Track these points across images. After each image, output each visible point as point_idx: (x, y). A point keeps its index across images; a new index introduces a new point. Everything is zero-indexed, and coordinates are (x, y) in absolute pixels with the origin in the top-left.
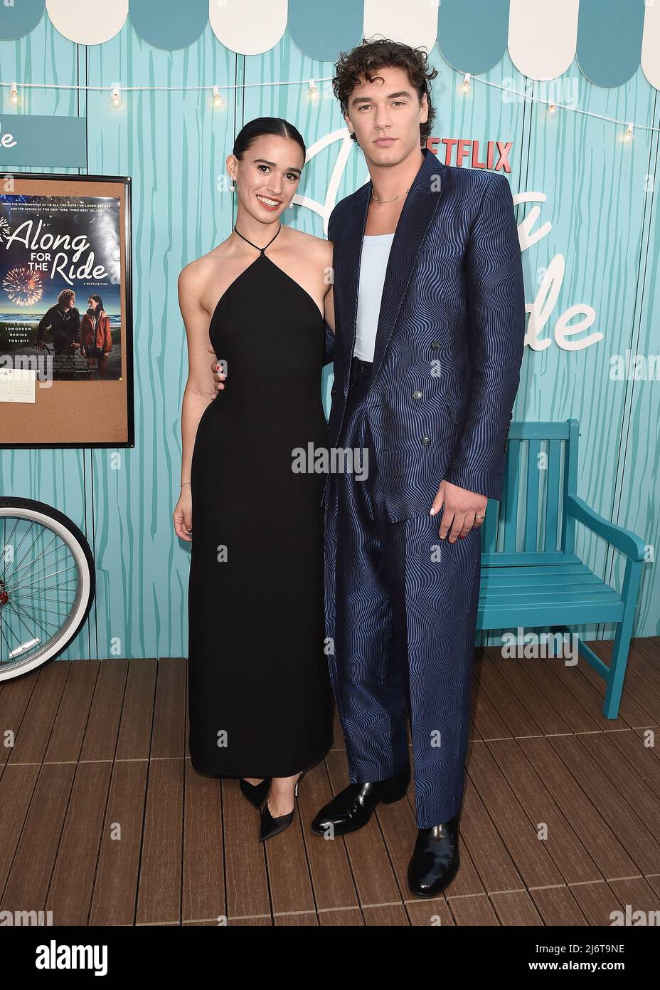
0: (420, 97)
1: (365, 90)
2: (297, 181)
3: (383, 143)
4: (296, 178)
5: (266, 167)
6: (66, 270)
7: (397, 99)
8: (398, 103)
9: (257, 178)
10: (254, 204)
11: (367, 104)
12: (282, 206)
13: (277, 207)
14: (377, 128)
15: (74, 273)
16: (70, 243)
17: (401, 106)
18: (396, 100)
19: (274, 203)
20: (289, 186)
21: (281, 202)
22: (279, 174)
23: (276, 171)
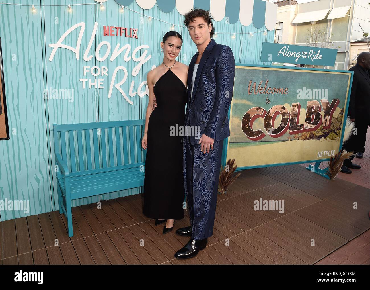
0: (208, 25)
1: (192, 24)
2: (180, 49)
3: (197, 38)
4: (180, 48)
5: (171, 45)
7: (201, 26)
8: (201, 27)
9: (169, 49)
10: (168, 55)
11: (193, 28)
12: (176, 56)
13: (174, 57)
14: (196, 35)
18: (200, 26)
19: (173, 55)
20: (178, 51)
21: (175, 55)
22: (175, 47)
23: (174, 46)
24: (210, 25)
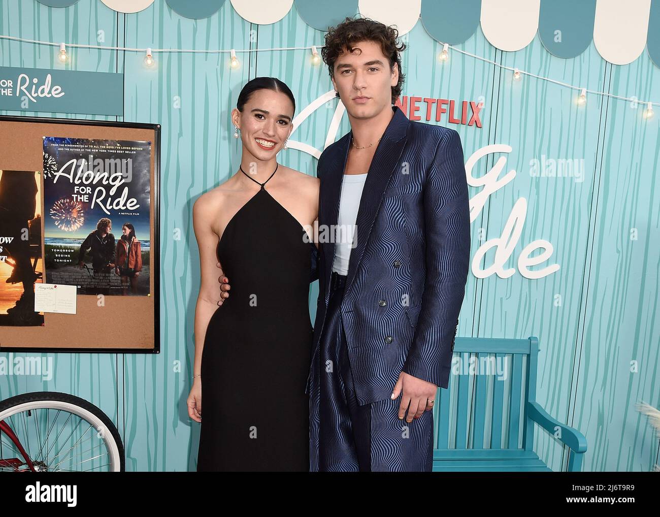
0: (392, 65)
1: (349, 59)
2: (288, 126)
3: (359, 101)
4: (286, 123)
5: (262, 116)
6: (104, 202)
7: (373, 66)
8: (373, 70)
9: (256, 125)
10: (253, 145)
11: (349, 69)
12: (277, 147)
13: (272, 148)
14: (356, 89)
15: (111, 204)
16: (108, 179)
17: (376, 72)
18: (371, 66)
19: (269, 144)
20: (281, 130)
21: (276, 143)
22: (272, 120)
23: (269, 117)
24: (396, 68)
